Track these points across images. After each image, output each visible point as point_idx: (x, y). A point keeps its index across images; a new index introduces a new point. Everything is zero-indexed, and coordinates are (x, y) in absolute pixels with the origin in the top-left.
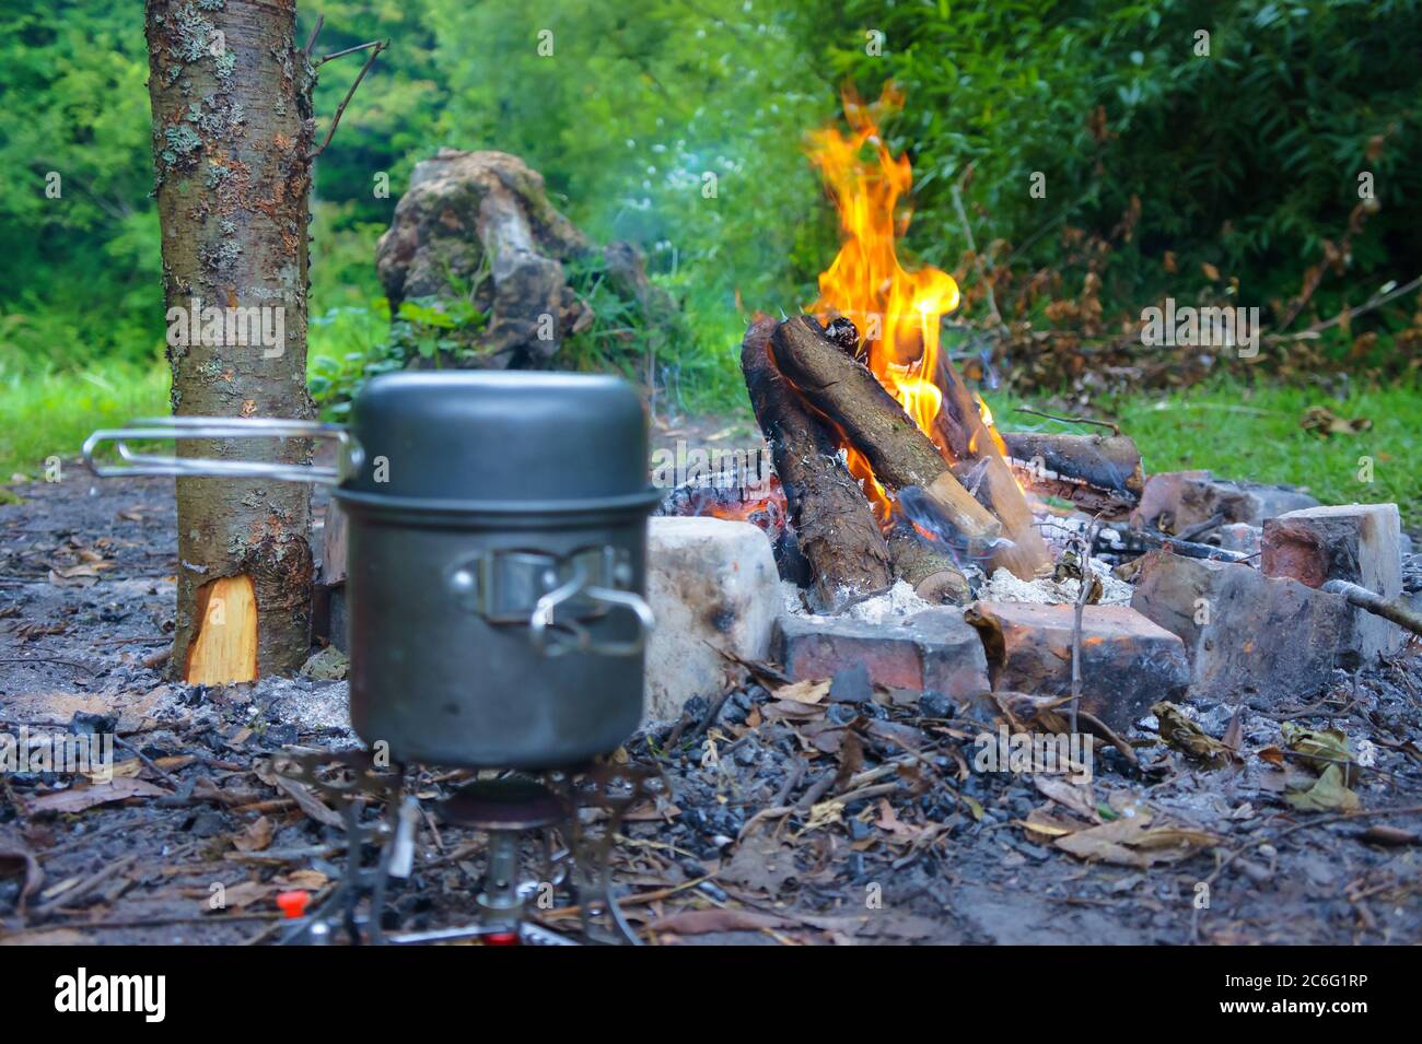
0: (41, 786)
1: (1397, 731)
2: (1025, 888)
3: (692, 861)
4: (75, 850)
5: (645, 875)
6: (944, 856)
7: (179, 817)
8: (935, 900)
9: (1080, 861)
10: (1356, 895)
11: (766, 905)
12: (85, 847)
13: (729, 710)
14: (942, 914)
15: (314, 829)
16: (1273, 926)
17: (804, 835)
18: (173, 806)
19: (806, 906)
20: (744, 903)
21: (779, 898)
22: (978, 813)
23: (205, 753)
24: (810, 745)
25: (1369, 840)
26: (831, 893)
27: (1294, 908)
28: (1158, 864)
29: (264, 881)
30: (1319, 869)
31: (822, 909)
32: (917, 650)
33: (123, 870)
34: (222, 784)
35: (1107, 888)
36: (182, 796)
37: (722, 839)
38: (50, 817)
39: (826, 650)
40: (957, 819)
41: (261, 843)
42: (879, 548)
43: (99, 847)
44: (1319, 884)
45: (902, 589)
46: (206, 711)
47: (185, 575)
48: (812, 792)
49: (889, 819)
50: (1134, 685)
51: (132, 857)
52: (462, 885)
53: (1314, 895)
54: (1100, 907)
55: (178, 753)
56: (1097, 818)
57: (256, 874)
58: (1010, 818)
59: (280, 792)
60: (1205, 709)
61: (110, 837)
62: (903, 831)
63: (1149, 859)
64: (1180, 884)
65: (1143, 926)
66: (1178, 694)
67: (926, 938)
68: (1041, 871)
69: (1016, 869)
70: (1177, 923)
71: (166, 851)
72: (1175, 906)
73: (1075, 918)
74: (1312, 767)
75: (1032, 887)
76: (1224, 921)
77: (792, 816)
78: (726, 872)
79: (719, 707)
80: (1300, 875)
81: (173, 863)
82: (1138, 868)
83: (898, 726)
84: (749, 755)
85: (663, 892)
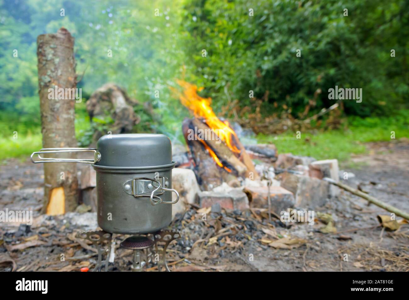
0: (13, 243)
1: (341, 213)
2: (263, 256)
3: (181, 254)
4: (24, 259)
5: (170, 258)
6: (243, 249)
7: (50, 249)
8: (243, 260)
9: (275, 248)
10: (339, 252)
11: (201, 264)
12: (26, 258)
13: (186, 216)
14: (244, 263)
15: (85, 251)
16: (322, 261)
17: (208, 246)
18: (47, 247)
19: (211, 264)
20: (195, 264)
21: (204, 262)
22: (250, 238)
23: (54, 232)
24: (208, 224)
25: (340, 239)
26: (216, 260)
27: (326, 256)
28: (294, 248)
29: (73, 265)
30: (330, 247)
31: (215, 264)
32: (232, 200)
33: (37, 264)
34: (60, 240)
35: (282, 255)
36: (50, 244)
37: (188, 248)
38: (16, 251)
39: (209, 200)
40: (245, 240)
41: (72, 255)
42: (218, 175)
43: (30, 258)
44: (331, 250)
45: (224, 184)
46: (53, 222)
47: (46, 188)
48: (209, 235)
49: (229, 241)
50: (282, 205)
51: (38, 260)
52: (124, 263)
53: (330, 253)
54: (281, 259)
55: (47, 233)
56: (278, 238)
57: (71, 263)
58: (258, 239)
59: (75, 242)
60: (298, 210)
61: (32, 255)
62: (232, 244)
63: (292, 247)
64: (299, 252)
65: (292, 263)
66: (292, 207)
67: (241, 270)
68: (266, 252)
69: (260, 252)
70: (300, 262)
71: (47, 258)
72: (299, 258)
73: (276, 263)
74: (325, 223)
75: (265, 255)
76: (311, 261)
77: (205, 242)
78: (190, 257)
79: (184, 216)
80: (326, 248)
81: (49, 261)
82: (289, 249)
83: (228, 218)
84: (192, 227)
85: (175, 263)
